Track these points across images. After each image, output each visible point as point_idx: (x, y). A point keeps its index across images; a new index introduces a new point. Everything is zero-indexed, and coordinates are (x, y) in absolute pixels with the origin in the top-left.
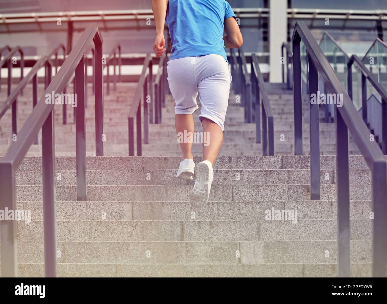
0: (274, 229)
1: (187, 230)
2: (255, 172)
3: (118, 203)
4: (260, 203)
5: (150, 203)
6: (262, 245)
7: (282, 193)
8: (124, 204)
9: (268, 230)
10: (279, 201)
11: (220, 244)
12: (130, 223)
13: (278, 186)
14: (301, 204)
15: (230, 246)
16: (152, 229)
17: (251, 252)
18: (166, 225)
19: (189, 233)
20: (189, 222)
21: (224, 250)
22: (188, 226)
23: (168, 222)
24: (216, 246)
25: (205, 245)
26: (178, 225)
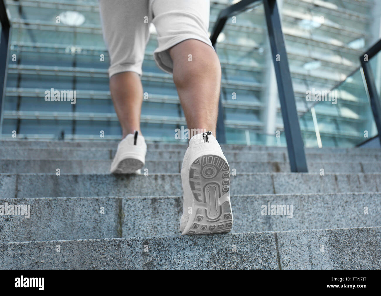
6: (325, 239)
15: (255, 245)
16: (51, 217)
17: (305, 258)
18: (84, 208)
19: (134, 224)
20: (134, 200)
21: (242, 258)
22: (133, 209)
23: (89, 202)
24: (221, 248)
25: (193, 245)
26: (111, 206)
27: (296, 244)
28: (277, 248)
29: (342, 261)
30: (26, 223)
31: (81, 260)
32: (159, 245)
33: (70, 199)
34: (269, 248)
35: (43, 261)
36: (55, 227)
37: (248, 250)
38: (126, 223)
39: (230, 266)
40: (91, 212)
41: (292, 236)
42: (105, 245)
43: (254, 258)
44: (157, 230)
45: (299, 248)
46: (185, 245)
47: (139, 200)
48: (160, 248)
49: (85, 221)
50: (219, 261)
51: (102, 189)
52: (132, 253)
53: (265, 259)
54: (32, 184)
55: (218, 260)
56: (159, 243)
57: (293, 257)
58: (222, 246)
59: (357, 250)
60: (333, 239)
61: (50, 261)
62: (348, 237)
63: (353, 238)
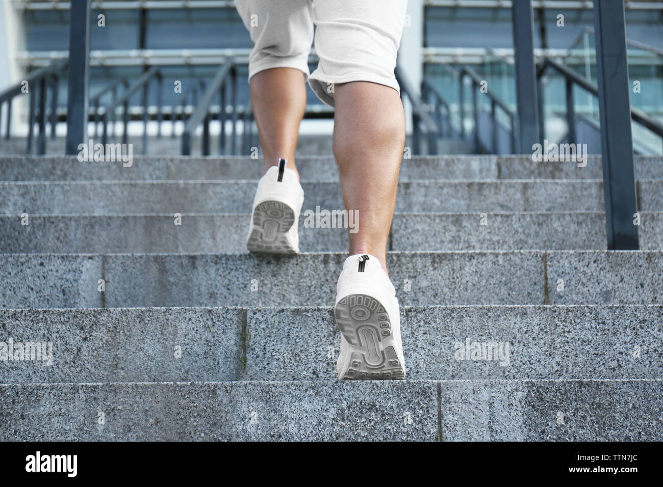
0: (534, 335)
1: (258, 338)
2: (442, 188)
3: (63, 257)
4: (474, 258)
5: (156, 258)
6: (520, 395)
7: (523, 237)
8: (79, 260)
9: (515, 338)
10: (530, 252)
11: (368, 391)
12: (75, 317)
13: (512, 216)
14: (595, 262)
15: (405, 398)
16: (144, 337)
17: (481, 421)
18: (190, 323)
19: (265, 348)
20: (265, 313)
21: (383, 415)
22: (263, 326)
23: (199, 314)
24: (354, 400)
25: (314, 394)
26: (231, 322)
27: (471, 400)
28: (439, 404)
29: (543, 428)
30: (110, 344)
31: (165, 408)
32: (267, 392)
33: (171, 309)
34: (426, 404)
35: (120, 408)
36: (150, 351)
37: (393, 405)
38: (253, 347)
39: (365, 425)
40: (201, 331)
41: (464, 387)
42: (195, 391)
43: (401, 417)
44: (300, 360)
45: (474, 406)
46: (302, 394)
47: (273, 313)
48: (268, 396)
49: (192, 343)
50: (350, 418)
51: (235, 279)
52: (231, 402)
53: (418, 419)
54: (126, 270)
55: (348, 416)
56: (267, 390)
57: (463, 418)
58: (356, 398)
59: (572, 414)
60: (533, 395)
61: (128, 407)
62: (560, 393)
63: (569, 396)
